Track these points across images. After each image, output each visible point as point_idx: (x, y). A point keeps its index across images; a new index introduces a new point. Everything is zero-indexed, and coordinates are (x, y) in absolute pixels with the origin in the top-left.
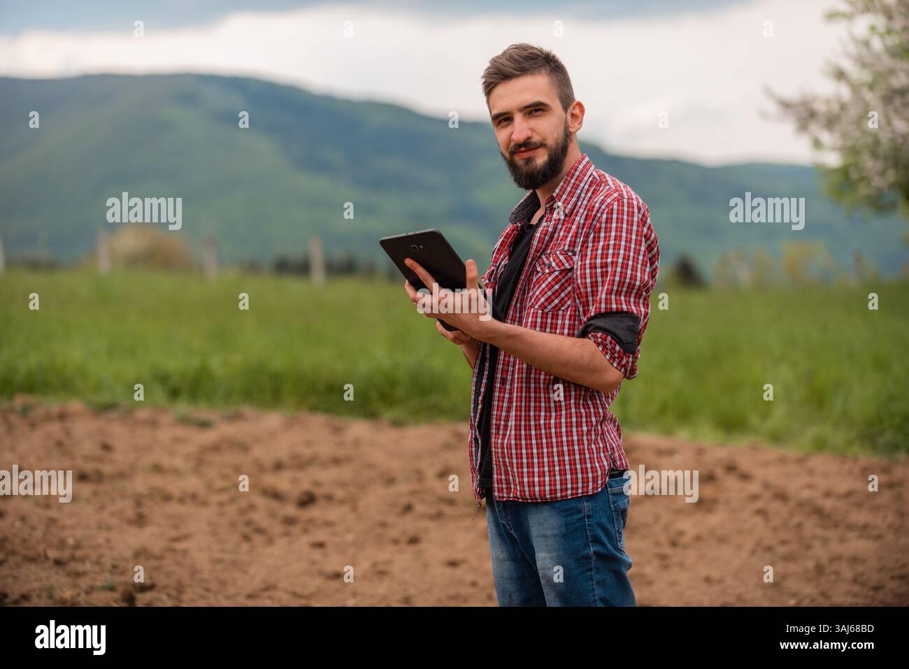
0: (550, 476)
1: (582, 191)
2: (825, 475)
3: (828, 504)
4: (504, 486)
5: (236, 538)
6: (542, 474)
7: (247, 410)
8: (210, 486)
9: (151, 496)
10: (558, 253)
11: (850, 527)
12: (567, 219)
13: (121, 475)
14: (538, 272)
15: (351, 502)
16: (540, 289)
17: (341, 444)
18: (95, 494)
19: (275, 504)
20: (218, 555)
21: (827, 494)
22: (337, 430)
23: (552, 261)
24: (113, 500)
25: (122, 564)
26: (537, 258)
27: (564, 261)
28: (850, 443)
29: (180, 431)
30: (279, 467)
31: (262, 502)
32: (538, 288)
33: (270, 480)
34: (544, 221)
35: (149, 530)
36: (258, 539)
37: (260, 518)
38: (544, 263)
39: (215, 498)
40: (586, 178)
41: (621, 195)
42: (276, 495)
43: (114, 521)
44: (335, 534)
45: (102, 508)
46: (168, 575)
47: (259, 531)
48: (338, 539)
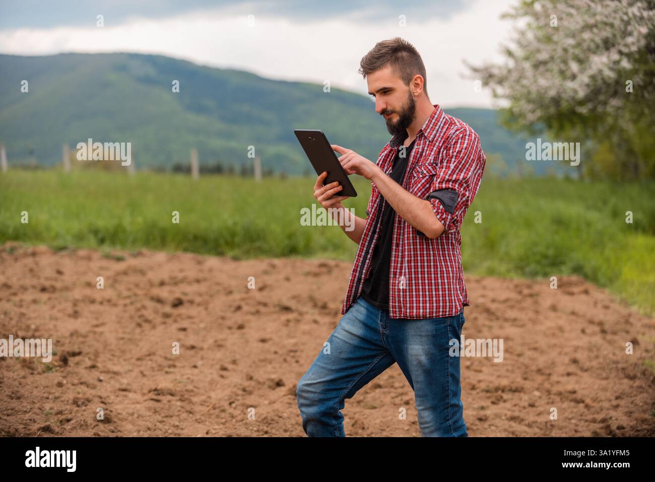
0: (430, 303)
1: (439, 127)
2: (493, 290)
3: (493, 306)
4: (397, 310)
5: (134, 325)
6: (425, 302)
7: (144, 250)
8: (119, 296)
9: (83, 301)
10: (427, 164)
11: (506, 320)
12: (430, 143)
13: (67, 289)
14: (415, 177)
15: (205, 305)
16: (417, 187)
17: (201, 271)
18: (50, 299)
19: (159, 306)
20: (121, 335)
21: (493, 301)
22: (199, 263)
23: (424, 170)
24: (60, 303)
25: (63, 340)
26: (413, 168)
27: (431, 169)
28: (509, 271)
29: (104, 263)
30: (162, 284)
31: (150, 304)
32: (416, 187)
33: (156, 291)
34: (416, 145)
35: (79, 320)
36: (146, 326)
37: (149, 314)
38: (418, 171)
39: (122, 302)
40: (441, 120)
41: (465, 130)
42: (159, 301)
43: (60, 315)
44: (193, 323)
45: (53, 307)
46: (89, 346)
47: (147, 321)
48: (194, 326)
